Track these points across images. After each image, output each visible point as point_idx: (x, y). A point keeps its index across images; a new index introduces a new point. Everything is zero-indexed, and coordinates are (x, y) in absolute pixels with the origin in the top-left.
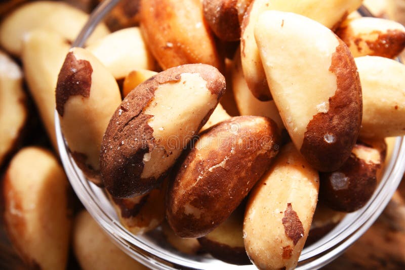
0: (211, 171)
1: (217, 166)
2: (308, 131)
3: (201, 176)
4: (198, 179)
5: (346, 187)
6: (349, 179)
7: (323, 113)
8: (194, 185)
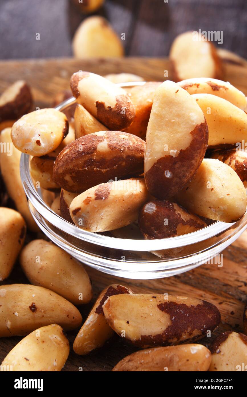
0: (95, 170)
1: (101, 170)
2: (157, 163)
3: (87, 168)
4: (84, 169)
5: (151, 213)
6: (156, 209)
7: (172, 157)
8: (80, 169)
